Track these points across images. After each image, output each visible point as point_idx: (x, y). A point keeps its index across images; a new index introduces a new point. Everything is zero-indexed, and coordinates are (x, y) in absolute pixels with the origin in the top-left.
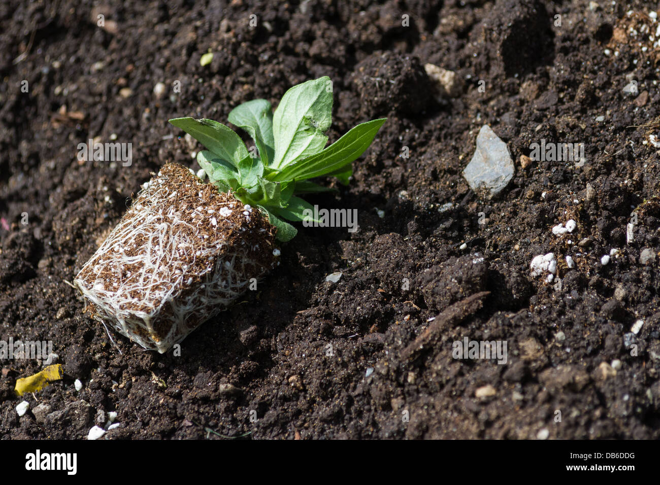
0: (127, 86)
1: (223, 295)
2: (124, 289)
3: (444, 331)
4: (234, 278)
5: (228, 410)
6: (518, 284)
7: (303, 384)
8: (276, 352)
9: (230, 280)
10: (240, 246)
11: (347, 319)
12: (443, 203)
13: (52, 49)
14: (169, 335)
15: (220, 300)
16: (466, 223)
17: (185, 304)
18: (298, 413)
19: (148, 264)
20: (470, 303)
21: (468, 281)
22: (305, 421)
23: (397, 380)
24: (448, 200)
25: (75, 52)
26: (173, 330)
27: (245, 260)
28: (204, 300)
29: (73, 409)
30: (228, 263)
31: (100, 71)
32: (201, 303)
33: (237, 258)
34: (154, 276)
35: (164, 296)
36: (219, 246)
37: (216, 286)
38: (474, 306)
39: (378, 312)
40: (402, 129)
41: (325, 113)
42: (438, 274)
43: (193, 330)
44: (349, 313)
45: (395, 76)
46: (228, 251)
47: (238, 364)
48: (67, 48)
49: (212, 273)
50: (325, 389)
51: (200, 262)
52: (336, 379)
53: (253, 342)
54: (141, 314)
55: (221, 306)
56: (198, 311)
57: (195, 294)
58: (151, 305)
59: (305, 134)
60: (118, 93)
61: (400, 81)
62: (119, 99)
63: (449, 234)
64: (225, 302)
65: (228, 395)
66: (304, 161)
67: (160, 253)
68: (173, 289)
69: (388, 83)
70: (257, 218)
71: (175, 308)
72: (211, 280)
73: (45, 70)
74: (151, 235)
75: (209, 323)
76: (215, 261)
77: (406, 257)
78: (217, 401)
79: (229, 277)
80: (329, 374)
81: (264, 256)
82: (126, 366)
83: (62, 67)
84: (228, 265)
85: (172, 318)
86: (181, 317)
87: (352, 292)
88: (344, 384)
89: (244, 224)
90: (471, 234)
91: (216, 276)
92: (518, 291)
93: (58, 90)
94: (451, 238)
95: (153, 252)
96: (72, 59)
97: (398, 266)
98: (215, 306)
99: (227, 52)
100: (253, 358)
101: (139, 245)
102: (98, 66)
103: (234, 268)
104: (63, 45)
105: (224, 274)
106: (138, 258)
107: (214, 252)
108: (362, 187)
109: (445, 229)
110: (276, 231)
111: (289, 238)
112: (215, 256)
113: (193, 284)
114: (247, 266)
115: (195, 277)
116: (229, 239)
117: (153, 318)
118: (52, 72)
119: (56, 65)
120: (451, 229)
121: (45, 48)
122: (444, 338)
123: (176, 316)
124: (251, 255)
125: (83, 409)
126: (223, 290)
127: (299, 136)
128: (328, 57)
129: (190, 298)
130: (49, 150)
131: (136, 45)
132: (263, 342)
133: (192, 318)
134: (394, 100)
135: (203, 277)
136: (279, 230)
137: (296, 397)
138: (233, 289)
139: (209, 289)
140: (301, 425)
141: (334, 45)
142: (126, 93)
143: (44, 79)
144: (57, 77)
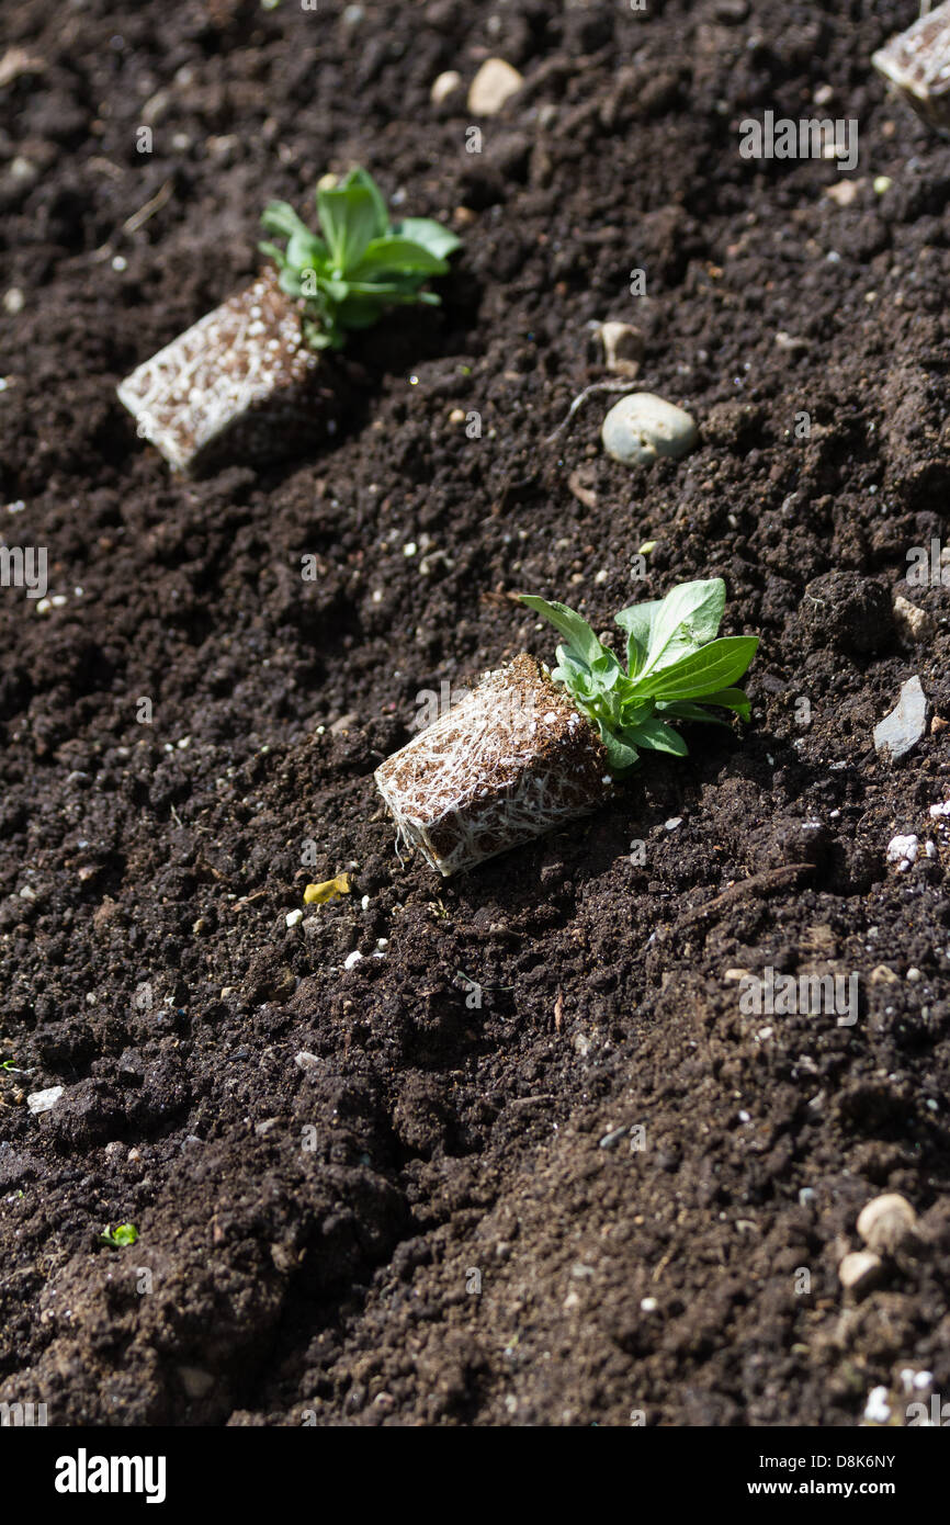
0: (580, 571)
1: (531, 820)
2: (414, 788)
3: (738, 900)
4: (547, 801)
5: (493, 955)
6: (859, 864)
7: (586, 941)
8: (580, 900)
9: (541, 802)
10: (556, 761)
11: (665, 873)
12: (837, 760)
13: (525, 517)
14: (454, 854)
15: (526, 825)
16: (849, 786)
17: (476, 820)
18: (572, 973)
19: (448, 766)
20: (782, 874)
21: (791, 847)
22: (576, 985)
23: (674, 950)
24: (843, 757)
25: (549, 523)
26: (460, 848)
27: (563, 781)
28: (503, 819)
29: (337, 925)
30: (539, 780)
31: (564, 549)
32: (499, 823)
33: (551, 776)
34: (446, 780)
35: (450, 804)
36: (529, 757)
37: (520, 805)
38: (787, 878)
39: (701, 871)
40: (838, 667)
41: (710, 623)
42: (767, 834)
43: (490, 855)
44: (669, 866)
45: (837, 600)
46: (538, 767)
47: (534, 907)
48: (542, 516)
49: (515, 788)
50: (609, 951)
51: (501, 772)
52: (624, 941)
53: (555, 883)
54: (418, 822)
55: (529, 833)
56: (496, 832)
57: (491, 810)
58: (430, 813)
59: (680, 644)
60: (570, 579)
61: (841, 607)
62: (570, 585)
63: (824, 796)
64: (536, 829)
65: (498, 937)
66: (660, 674)
67: (465, 755)
68: (460, 799)
69: (829, 608)
70: (584, 731)
71: (461, 823)
72: (513, 797)
73: (507, 538)
74: (466, 733)
75: (516, 851)
76: (519, 775)
77: (748, 811)
78: (484, 942)
79: (540, 799)
80: (618, 934)
81: (590, 781)
82: (416, 888)
83: (528, 540)
84: (539, 783)
85: (458, 834)
86: (471, 835)
87: (682, 841)
88: (633, 949)
89: (566, 736)
90: (854, 802)
91: (521, 793)
92: (858, 873)
93: (516, 566)
94: (825, 801)
95: (459, 752)
96: (542, 532)
97: (736, 820)
98: (519, 830)
99: (671, 542)
100: (555, 903)
101: (450, 741)
102: (564, 542)
103: (548, 788)
104: (538, 513)
105: (533, 794)
106: (441, 757)
107: (520, 762)
108: (767, 728)
109: (820, 789)
110: (607, 754)
111: (623, 765)
112: (522, 768)
113: (487, 797)
114: (567, 790)
115: (491, 789)
116: (542, 751)
117: (431, 829)
118: (516, 542)
119: (523, 534)
120: (827, 789)
121: (519, 513)
122: (735, 908)
123: (465, 833)
124: (571, 776)
125: (346, 928)
126: (531, 813)
127: (673, 645)
128: (786, 568)
129: (483, 814)
130: (489, 635)
131: (608, 523)
132: (567, 885)
133: (485, 840)
134: (833, 629)
135: (502, 792)
136: (611, 752)
137: (575, 953)
138: (545, 814)
139: (510, 807)
140: (571, 989)
141: (801, 556)
142: (577, 578)
143: (504, 549)
144: (521, 549)
